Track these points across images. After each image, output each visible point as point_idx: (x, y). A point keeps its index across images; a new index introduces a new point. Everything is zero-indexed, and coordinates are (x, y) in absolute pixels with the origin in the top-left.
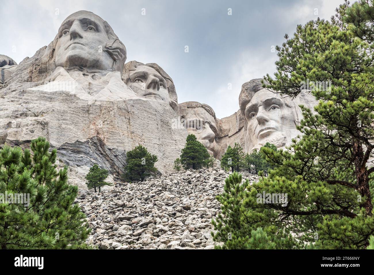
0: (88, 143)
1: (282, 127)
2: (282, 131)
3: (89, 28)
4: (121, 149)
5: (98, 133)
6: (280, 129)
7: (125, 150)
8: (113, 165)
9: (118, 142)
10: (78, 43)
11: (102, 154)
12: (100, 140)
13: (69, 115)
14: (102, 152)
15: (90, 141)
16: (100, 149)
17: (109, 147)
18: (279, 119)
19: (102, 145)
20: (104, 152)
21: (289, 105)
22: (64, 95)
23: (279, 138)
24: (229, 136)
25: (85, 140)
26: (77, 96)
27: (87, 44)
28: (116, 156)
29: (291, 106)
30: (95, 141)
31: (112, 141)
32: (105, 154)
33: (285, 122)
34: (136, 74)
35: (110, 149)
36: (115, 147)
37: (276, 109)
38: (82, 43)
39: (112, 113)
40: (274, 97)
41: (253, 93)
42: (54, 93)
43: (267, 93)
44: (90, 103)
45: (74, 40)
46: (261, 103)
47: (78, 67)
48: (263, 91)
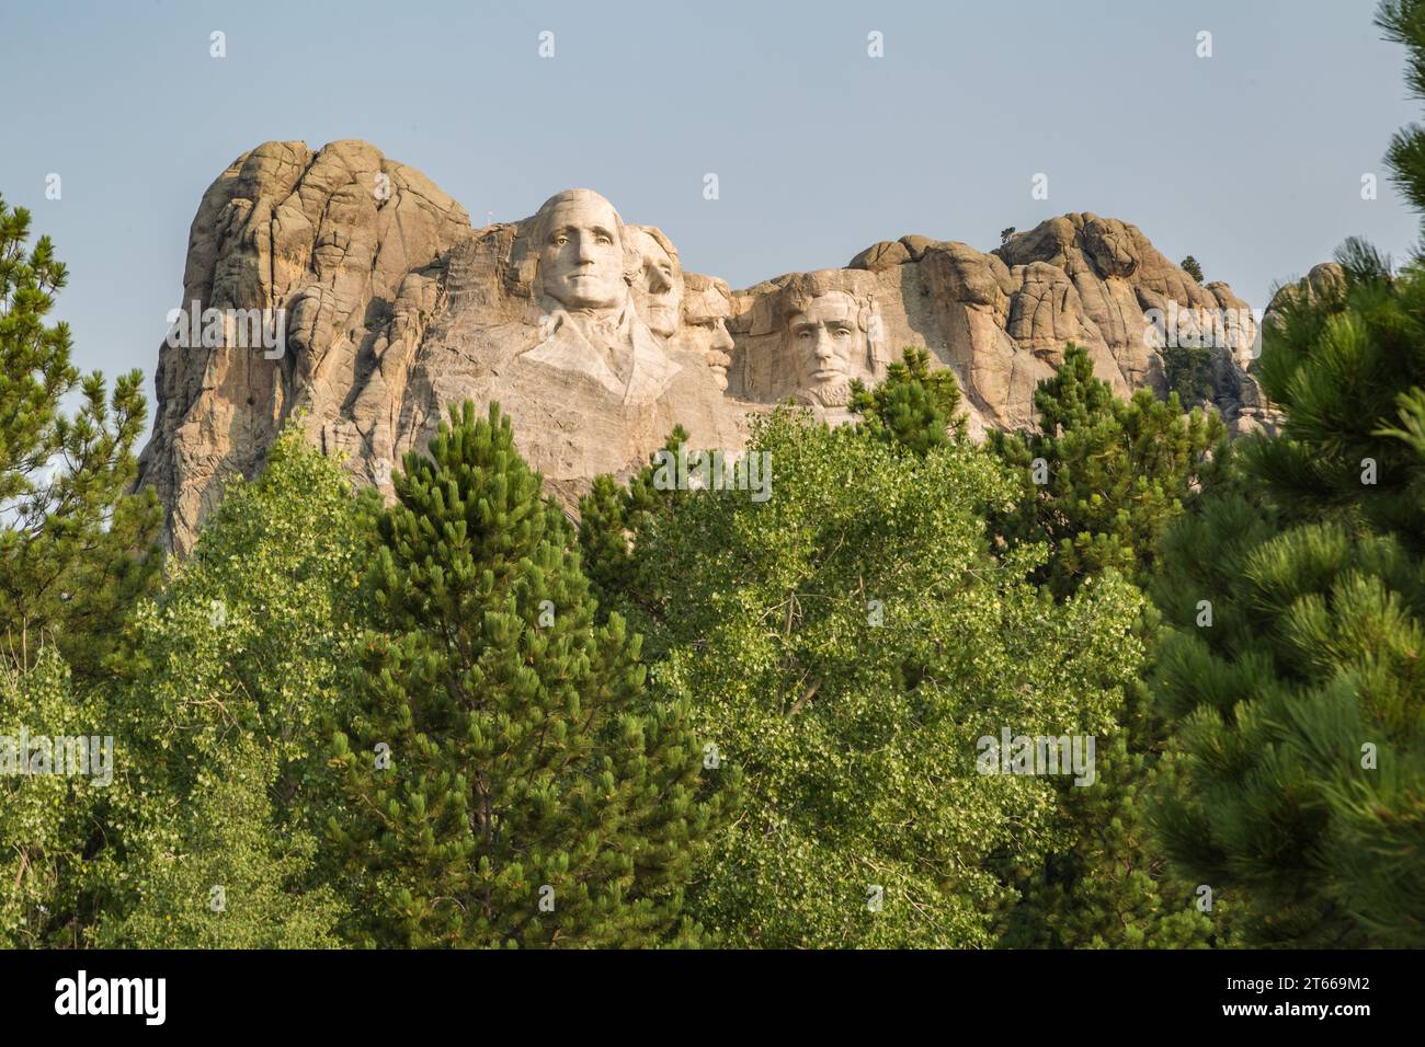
1: (850, 368)
3: (601, 239)
6: (847, 370)
10: (590, 275)
21: (865, 329)
23: (844, 391)
26: (605, 385)
27: (602, 275)
29: (866, 331)
33: (856, 357)
37: (845, 336)
38: (594, 274)
39: (653, 416)
40: (844, 318)
41: (810, 299)
42: (571, 374)
43: (835, 305)
44: (626, 403)
45: (583, 269)
46: (822, 323)
47: (585, 310)
48: (826, 300)
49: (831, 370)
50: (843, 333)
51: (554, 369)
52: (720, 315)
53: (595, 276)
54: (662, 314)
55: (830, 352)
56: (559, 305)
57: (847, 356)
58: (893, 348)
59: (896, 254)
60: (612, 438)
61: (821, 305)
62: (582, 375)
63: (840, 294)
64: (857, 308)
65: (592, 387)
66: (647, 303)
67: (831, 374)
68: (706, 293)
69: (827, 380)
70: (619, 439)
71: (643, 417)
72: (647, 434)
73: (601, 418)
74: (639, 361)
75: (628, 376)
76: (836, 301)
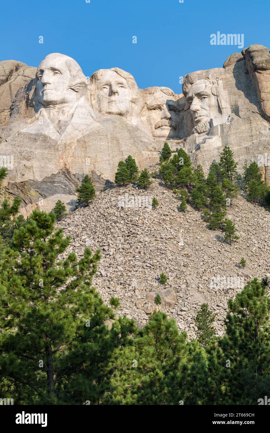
0: (59, 173)
1: (210, 113)
2: (210, 116)
3: (55, 73)
4: (81, 173)
5: (66, 165)
6: (208, 115)
7: (83, 174)
8: (77, 186)
9: (79, 168)
10: (48, 89)
11: (69, 179)
12: (67, 170)
13: (46, 154)
14: (69, 178)
15: (61, 172)
16: (68, 176)
17: (74, 173)
19: (69, 173)
20: (71, 177)
22: (42, 136)
23: (206, 125)
25: (57, 172)
26: (51, 137)
27: (54, 88)
28: (78, 179)
29: (216, 95)
30: (64, 171)
31: (75, 168)
32: (71, 179)
33: (213, 108)
34: (101, 84)
35: (74, 175)
36: (77, 172)
37: (206, 99)
38: (51, 88)
39: (73, 147)
40: (202, 90)
41: (189, 86)
42: (37, 135)
43: (198, 86)
44: (58, 144)
45: (45, 88)
46: (194, 95)
47: (51, 106)
48: (196, 84)
49: (200, 116)
50: (204, 98)
51: (31, 134)
52: (164, 103)
53: (51, 89)
54: (114, 104)
55: (199, 108)
56: (42, 106)
57: (207, 108)
58: (230, 101)
59: (236, 58)
60: (50, 160)
61: (193, 87)
62: (41, 135)
63: (202, 80)
64: (211, 85)
65: (45, 139)
66: (107, 101)
67: (200, 118)
68: (155, 94)
69: (199, 121)
70: (55, 160)
71: (67, 148)
72: (70, 156)
73: (46, 152)
74: (73, 124)
75: (63, 131)
76: (200, 84)
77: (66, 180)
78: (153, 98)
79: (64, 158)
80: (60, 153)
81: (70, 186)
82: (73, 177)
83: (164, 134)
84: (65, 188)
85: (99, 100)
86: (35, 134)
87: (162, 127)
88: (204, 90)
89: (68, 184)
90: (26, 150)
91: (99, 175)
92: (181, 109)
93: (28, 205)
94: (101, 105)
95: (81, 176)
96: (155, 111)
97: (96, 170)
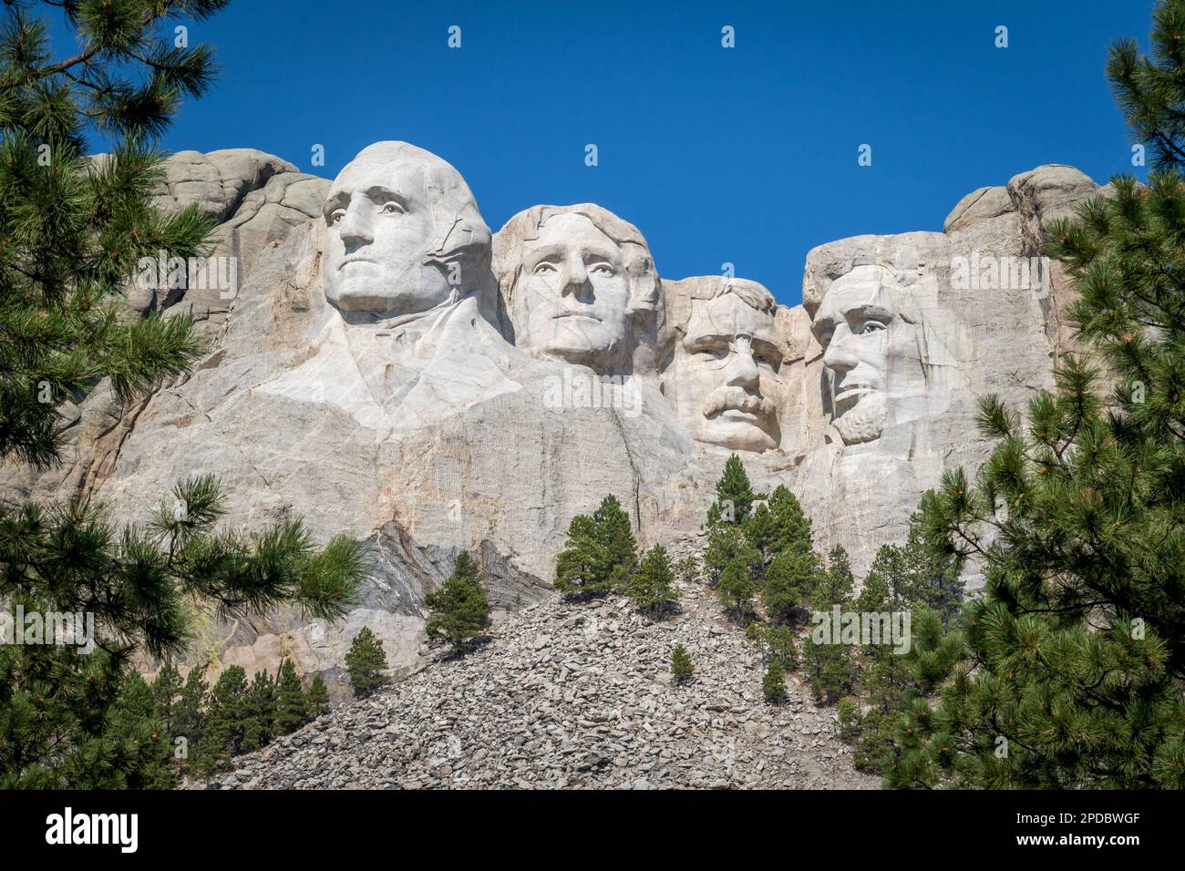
0: (375, 541)
1: (888, 379)
2: (888, 389)
3: (387, 207)
4: (446, 545)
5: (397, 513)
6: (882, 385)
7: (454, 548)
8: (427, 585)
9: (440, 529)
10: (361, 260)
11: (405, 563)
12: (401, 531)
13: (334, 472)
14: (405, 558)
15: (380, 535)
16: (402, 551)
17: (420, 544)
18: (881, 361)
19: (405, 539)
20: (409, 556)
21: (909, 317)
22: (328, 413)
23: (873, 416)
24: (807, 360)
25: (368, 534)
26: (356, 417)
27: (382, 258)
28: (434, 563)
29: (913, 320)
30: (390, 534)
31: (427, 528)
32: (410, 561)
33: (899, 364)
34: (538, 254)
35: (421, 549)
36: (433, 541)
37: (878, 331)
38: (369, 257)
39: (428, 457)
40: (869, 303)
41: (826, 282)
43: (857, 286)
45: (354, 253)
46: (840, 317)
48: (849, 281)
49: (855, 386)
50: (873, 328)
52: (739, 332)
53: (370, 261)
55: (849, 359)
56: (336, 314)
58: (957, 343)
59: (991, 203)
61: (839, 289)
62: (326, 407)
63: (871, 269)
64: (899, 288)
65: (340, 421)
66: (552, 311)
67: (855, 392)
68: (713, 301)
69: (849, 403)
70: (362, 496)
71: (406, 459)
72: (413, 485)
73: (335, 466)
74: (432, 380)
75: (397, 400)
76: (863, 280)
77: (393, 563)
78: (704, 313)
79: (394, 489)
80: (381, 471)
81: (407, 586)
82: (418, 556)
83: (731, 434)
84: (390, 592)
85: (527, 308)
86: (303, 404)
87: (727, 413)
88: (875, 300)
89: (399, 578)
90: (271, 455)
91: (505, 555)
92: (794, 358)
93: (260, 639)
94: (531, 322)
95: (444, 557)
96: (708, 356)
97: (495, 539)
